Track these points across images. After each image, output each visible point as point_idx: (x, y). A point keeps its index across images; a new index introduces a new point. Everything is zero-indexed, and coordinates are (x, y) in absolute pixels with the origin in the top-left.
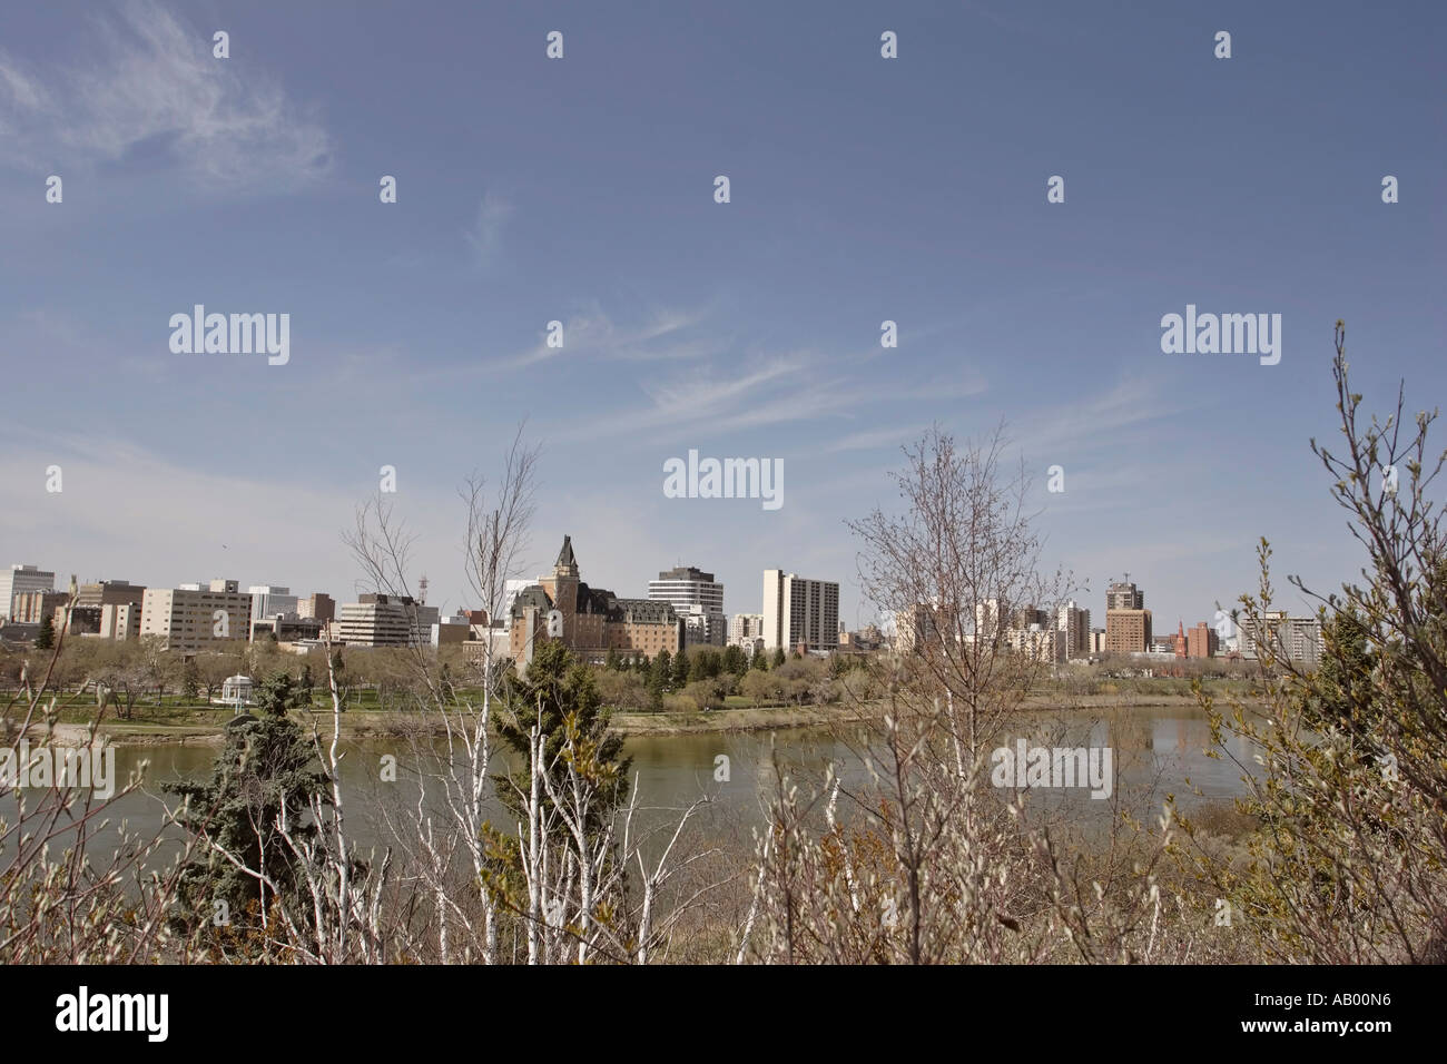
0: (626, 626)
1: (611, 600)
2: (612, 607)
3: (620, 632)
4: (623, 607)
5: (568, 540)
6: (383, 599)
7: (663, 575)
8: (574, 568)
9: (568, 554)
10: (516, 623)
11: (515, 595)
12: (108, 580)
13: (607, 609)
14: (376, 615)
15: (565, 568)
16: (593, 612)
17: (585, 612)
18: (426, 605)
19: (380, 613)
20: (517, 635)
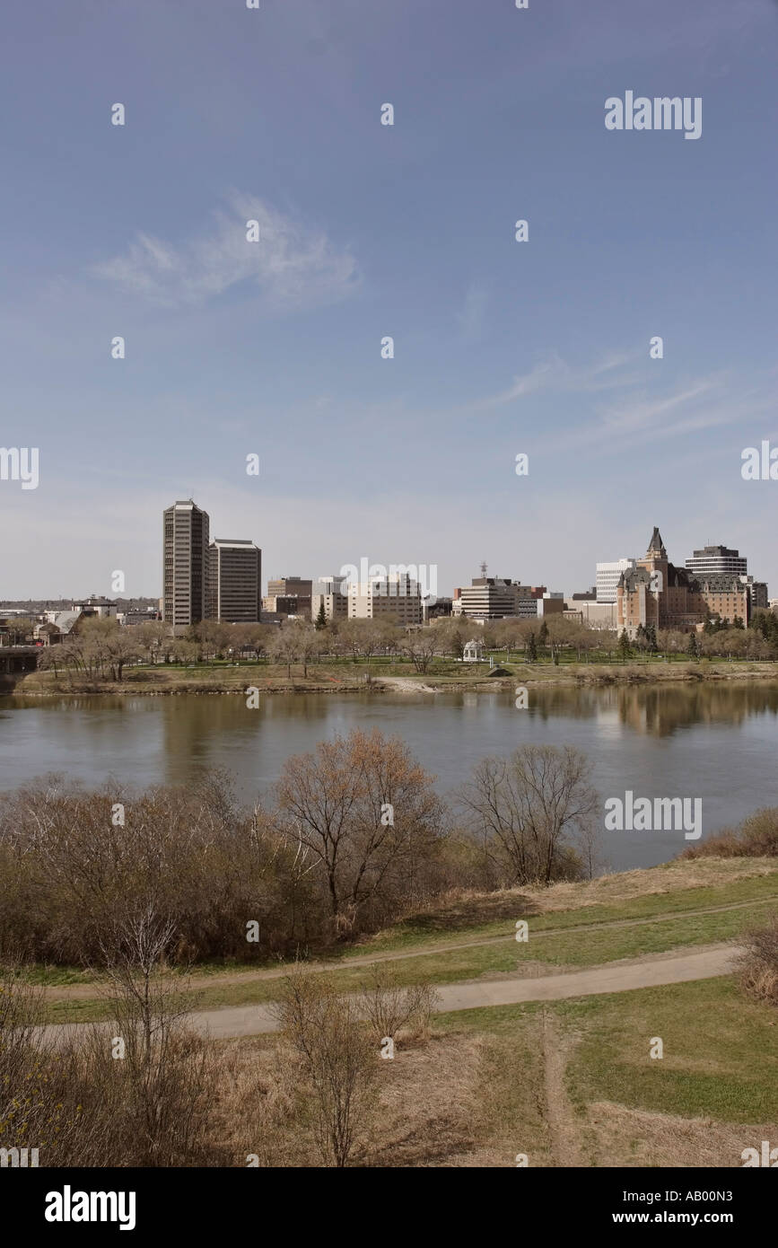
0: (704, 596)
1: (690, 576)
2: (691, 580)
3: (699, 600)
4: (700, 580)
5: (656, 530)
6: (491, 581)
7: (697, 553)
8: (663, 552)
9: (657, 540)
10: (631, 596)
11: (620, 574)
12: (287, 577)
13: (687, 582)
14: (490, 594)
15: (657, 553)
16: (680, 585)
17: (674, 585)
18: (522, 585)
19: (492, 592)
20: (632, 605)
